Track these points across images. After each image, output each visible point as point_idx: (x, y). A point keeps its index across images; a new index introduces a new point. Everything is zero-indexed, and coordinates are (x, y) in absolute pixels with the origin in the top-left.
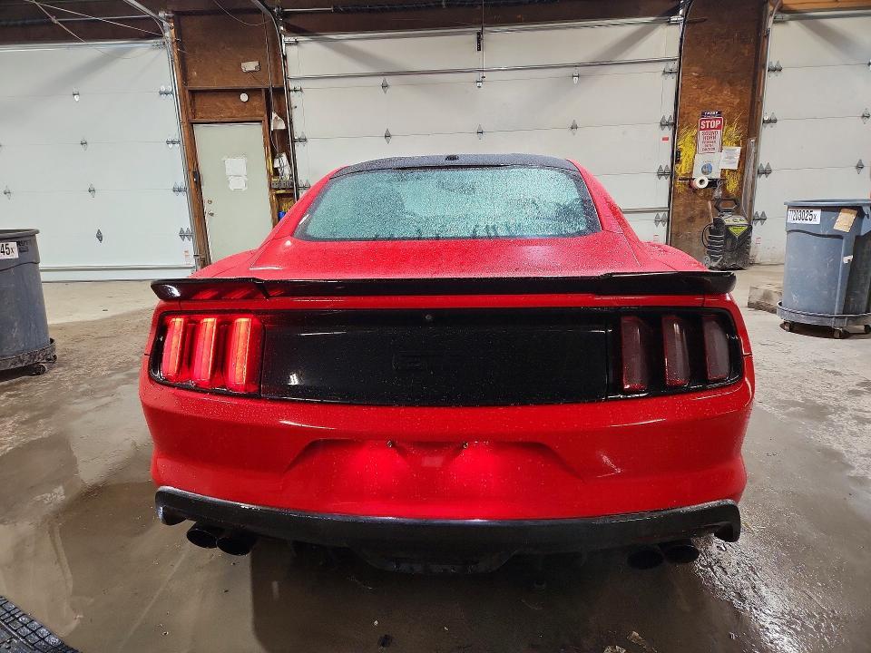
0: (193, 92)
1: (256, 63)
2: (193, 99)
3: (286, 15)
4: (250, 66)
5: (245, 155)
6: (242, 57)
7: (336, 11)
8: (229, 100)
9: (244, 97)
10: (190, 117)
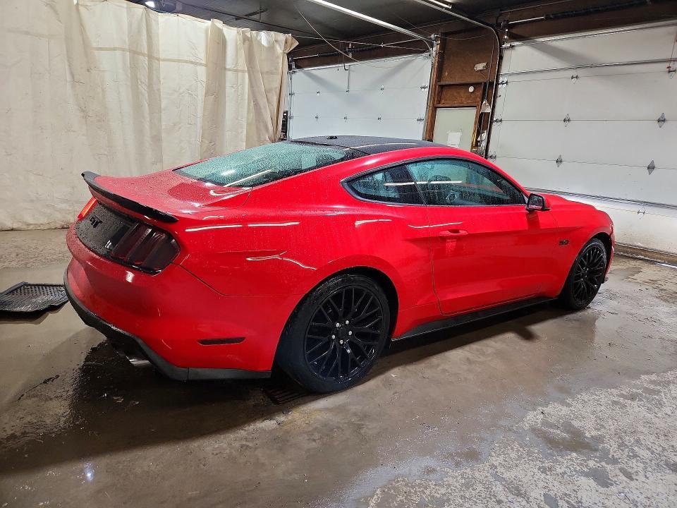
0: (442, 87)
1: (485, 64)
2: (440, 92)
3: (511, 27)
4: (480, 67)
5: (461, 130)
6: (477, 60)
7: (548, 18)
8: (462, 92)
9: (471, 89)
10: (435, 103)
